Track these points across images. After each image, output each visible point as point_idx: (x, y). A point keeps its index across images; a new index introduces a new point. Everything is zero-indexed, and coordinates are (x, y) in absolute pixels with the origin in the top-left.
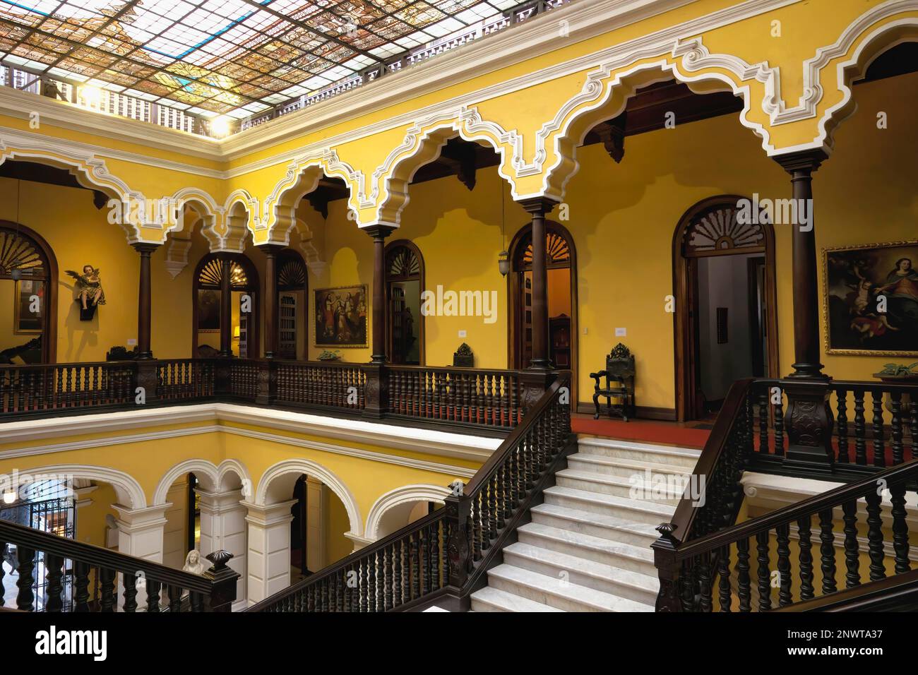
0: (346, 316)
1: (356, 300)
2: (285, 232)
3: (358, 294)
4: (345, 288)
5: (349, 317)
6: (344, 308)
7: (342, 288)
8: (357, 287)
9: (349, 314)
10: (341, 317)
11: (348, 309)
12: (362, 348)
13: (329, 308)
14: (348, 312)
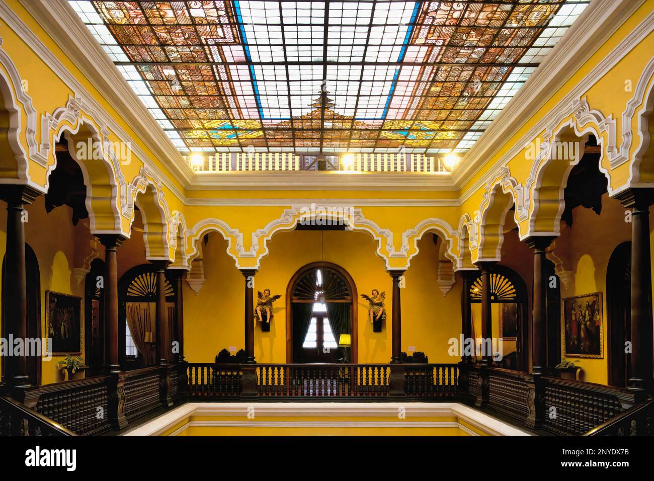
0: (585, 325)
1: (593, 308)
2: (496, 248)
3: (594, 302)
4: (584, 297)
5: (588, 327)
6: (584, 317)
7: (582, 297)
8: (592, 295)
9: (588, 323)
10: (582, 326)
11: (587, 318)
12: (597, 358)
13: (574, 318)
14: (587, 321)
